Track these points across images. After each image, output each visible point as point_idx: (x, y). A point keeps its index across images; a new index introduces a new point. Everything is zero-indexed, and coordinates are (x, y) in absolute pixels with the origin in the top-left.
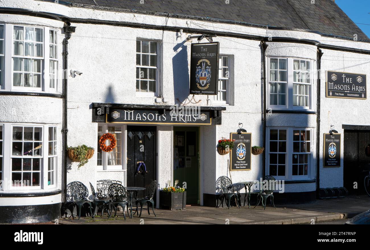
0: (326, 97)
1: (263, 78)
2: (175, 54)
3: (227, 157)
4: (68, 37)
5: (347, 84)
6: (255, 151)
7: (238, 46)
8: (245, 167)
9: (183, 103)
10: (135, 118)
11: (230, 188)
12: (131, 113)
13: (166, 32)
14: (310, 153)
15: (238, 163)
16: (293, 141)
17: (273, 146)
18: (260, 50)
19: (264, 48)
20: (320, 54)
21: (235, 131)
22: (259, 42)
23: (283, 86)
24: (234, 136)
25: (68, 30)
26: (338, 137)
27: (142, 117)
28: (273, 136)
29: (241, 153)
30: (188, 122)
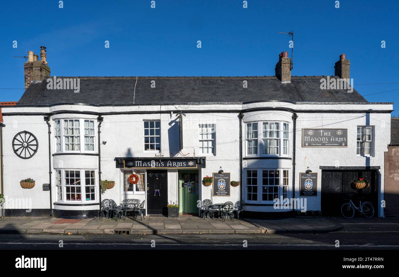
0: (302, 147)
1: (241, 137)
2: (170, 127)
3: (211, 187)
6: (234, 184)
7: (219, 118)
8: (225, 194)
9: (176, 155)
10: (142, 165)
11: (210, 207)
12: (140, 163)
15: (219, 192)
16: (262, 178)
17: (249, 181)
18: (239, 119)
19: (241, 117)
20: (295, 118)
21: (217, 171)
22: (238, 114)
23: (256, 141)
24: (215, 174)
27: (147, 165)
29: (222, 185)
30: (180, 167)
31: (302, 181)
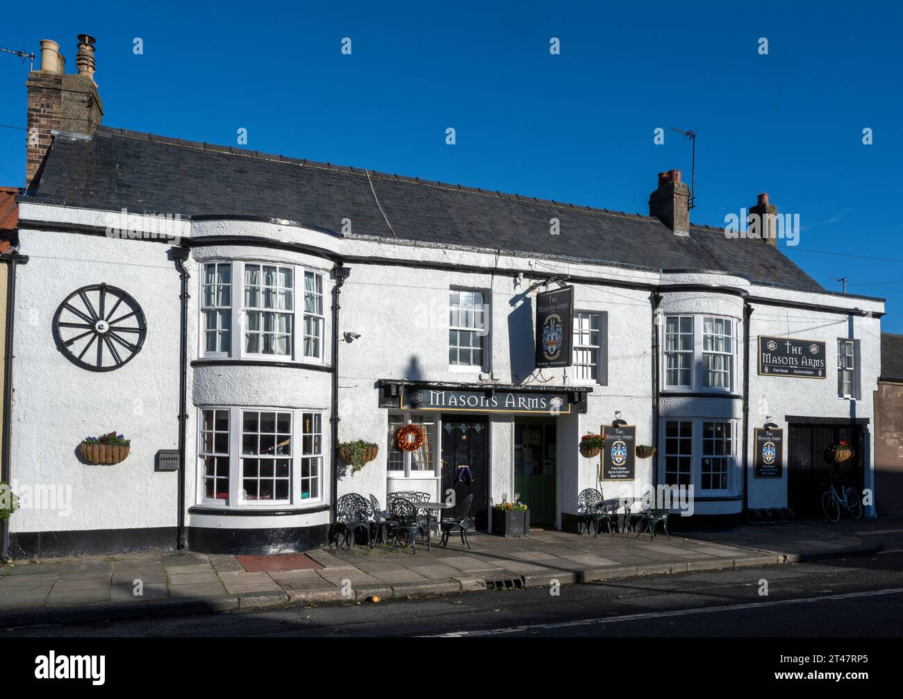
0: (759, 374)
1: (655, 346)
2: (512, 309)
3: (596, 460)
4: (340, 284)
5: (794, 356)
6: (642, 452)
7: (615, 299)
8: (626, 476)
9: (525, 381)
10: (447, 402)
11: (599, 506)
12: (440, 396)
13: (497, 278)
14: (731, 456)
15: (613, 470)
16: (702, 439)
17: (671, 446)
18: (650, 304)
19: (655, 302)
20: (748, 312)
21: (609, 423)
22: (649, 294)
23: (688, 358)
24: (606, 429)
25: (340, 274)
26: (779, 433)
27: (459, 402)
28: (671, 430)
29: (619, 455)
30: (532, 409)
31: (760, 446)
